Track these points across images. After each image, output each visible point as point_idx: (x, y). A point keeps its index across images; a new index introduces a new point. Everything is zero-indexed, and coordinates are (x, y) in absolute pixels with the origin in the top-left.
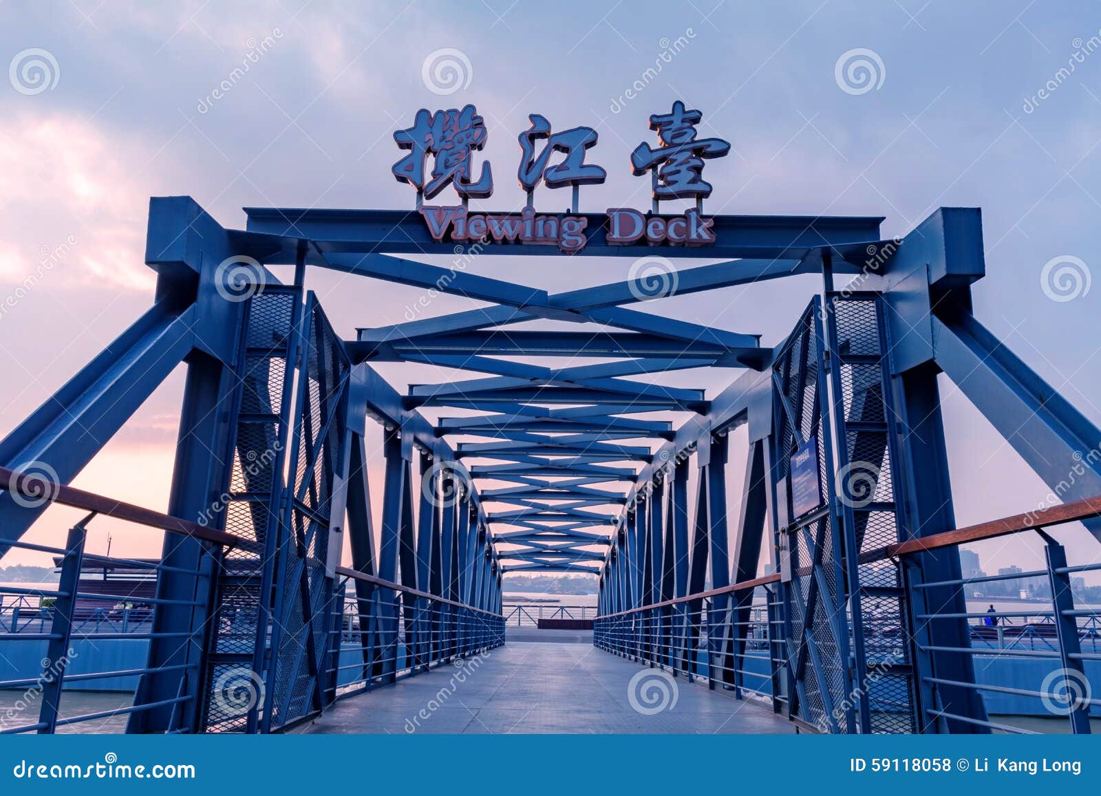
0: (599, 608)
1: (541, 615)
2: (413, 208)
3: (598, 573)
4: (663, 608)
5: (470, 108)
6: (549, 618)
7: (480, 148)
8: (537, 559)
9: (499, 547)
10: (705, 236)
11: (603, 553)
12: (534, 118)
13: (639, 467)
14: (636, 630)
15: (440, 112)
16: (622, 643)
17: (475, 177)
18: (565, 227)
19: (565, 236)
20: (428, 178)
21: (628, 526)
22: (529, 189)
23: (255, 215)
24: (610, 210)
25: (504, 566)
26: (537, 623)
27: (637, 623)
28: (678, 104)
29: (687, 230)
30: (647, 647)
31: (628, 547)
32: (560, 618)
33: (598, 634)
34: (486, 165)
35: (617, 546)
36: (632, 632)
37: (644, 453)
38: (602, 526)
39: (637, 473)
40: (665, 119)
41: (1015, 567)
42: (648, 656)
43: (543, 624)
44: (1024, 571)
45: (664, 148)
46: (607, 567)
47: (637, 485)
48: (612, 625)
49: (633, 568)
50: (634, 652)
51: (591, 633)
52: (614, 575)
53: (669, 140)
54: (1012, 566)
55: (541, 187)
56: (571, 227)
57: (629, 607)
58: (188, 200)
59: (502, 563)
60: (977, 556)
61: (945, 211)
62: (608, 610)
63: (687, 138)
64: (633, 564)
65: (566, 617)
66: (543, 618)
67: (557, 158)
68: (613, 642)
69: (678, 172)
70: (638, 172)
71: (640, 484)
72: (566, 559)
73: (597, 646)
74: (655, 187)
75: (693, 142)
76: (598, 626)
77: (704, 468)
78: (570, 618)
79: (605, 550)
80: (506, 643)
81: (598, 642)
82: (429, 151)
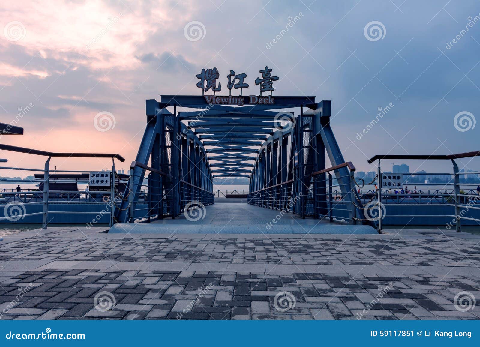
0: (249, 190)
1: (227, 193)
2: (202, 95)
3: (249, 177)
4: (270, 189)
5: (215, 69)
6: (230, 194)
7: (218, 79)
8: (226, 173)
9: (212, 169)
10: (272, 102)
11: (251, 170)
12: (231, 71)
13: (263, 142)
14: (262, 197)
15: (208, 70)
16: (257, 201)
17: (217, 87)
18: (239, 100)
19: (239, 102)
20: (205, 87)
21: (259, 161)
22: (230, 89)
23: (163, 97)
24: (250, 96)
25: (213, 175)
26: (226, 196)
27: (262, 194)
28: (267, 67)
29: (268, 101)
30: (265, 202)
31: (259, 168)
32: (234, 194)
33: (249, 199)
34: (220, 84)
35: (255, 168)
36: (261, 197)
37: (264, 138)
38: (250, 161)
39: (263, 143)
40: (264, 71)
41: (424, 171)
42: (265, 205)
43: (228, 196)
44: (427, 173)
45: (263, 79)
46: (252, 175)
47: (262, 147)
48: (254, 196)
49: (261, 175)
50: (261, 204)
51: (246, 199)
52: (255, 178)
53: (264, 77)
54: (422, 171)
55: (233, 89)
56: (240, 100)
57: (260, 189)
58: (154, 100)
59: (213, 174)
60: (408, 166)
61: (323, 101)
62: (253, 191)
63: (268, 76)
64: (261, 174)
65: (237, 194)
66: (228, 194)
67: (237, 81)
68: (254, 201)
69: (266, 85)
70: (257, 85)
71: (263, 147)
72: (237, 173)
73: (249, 204)
74: (261, 89)
75: (270, 77)
76: (249, 196)
77: (281, 146)
78: (239, 194)
79: (251, 169)
80: (215, 203)
81: (249, 202)
82: (205, 79)
